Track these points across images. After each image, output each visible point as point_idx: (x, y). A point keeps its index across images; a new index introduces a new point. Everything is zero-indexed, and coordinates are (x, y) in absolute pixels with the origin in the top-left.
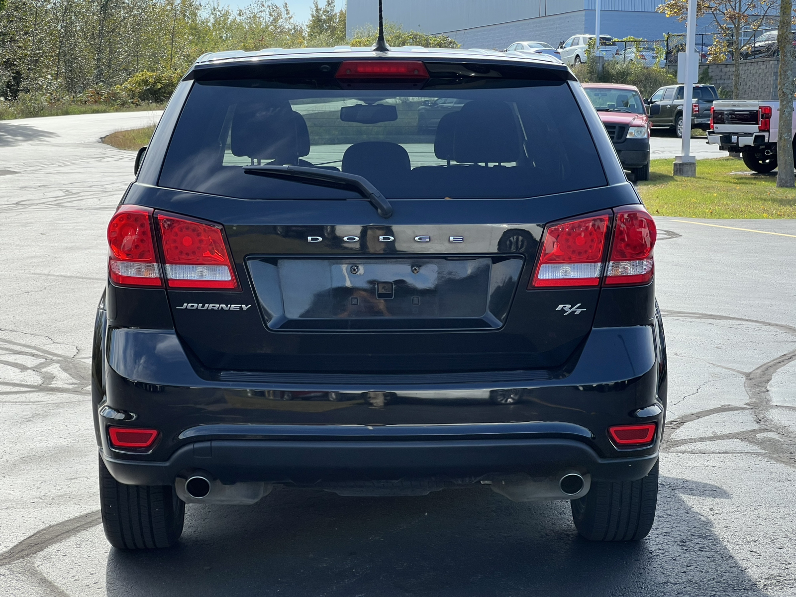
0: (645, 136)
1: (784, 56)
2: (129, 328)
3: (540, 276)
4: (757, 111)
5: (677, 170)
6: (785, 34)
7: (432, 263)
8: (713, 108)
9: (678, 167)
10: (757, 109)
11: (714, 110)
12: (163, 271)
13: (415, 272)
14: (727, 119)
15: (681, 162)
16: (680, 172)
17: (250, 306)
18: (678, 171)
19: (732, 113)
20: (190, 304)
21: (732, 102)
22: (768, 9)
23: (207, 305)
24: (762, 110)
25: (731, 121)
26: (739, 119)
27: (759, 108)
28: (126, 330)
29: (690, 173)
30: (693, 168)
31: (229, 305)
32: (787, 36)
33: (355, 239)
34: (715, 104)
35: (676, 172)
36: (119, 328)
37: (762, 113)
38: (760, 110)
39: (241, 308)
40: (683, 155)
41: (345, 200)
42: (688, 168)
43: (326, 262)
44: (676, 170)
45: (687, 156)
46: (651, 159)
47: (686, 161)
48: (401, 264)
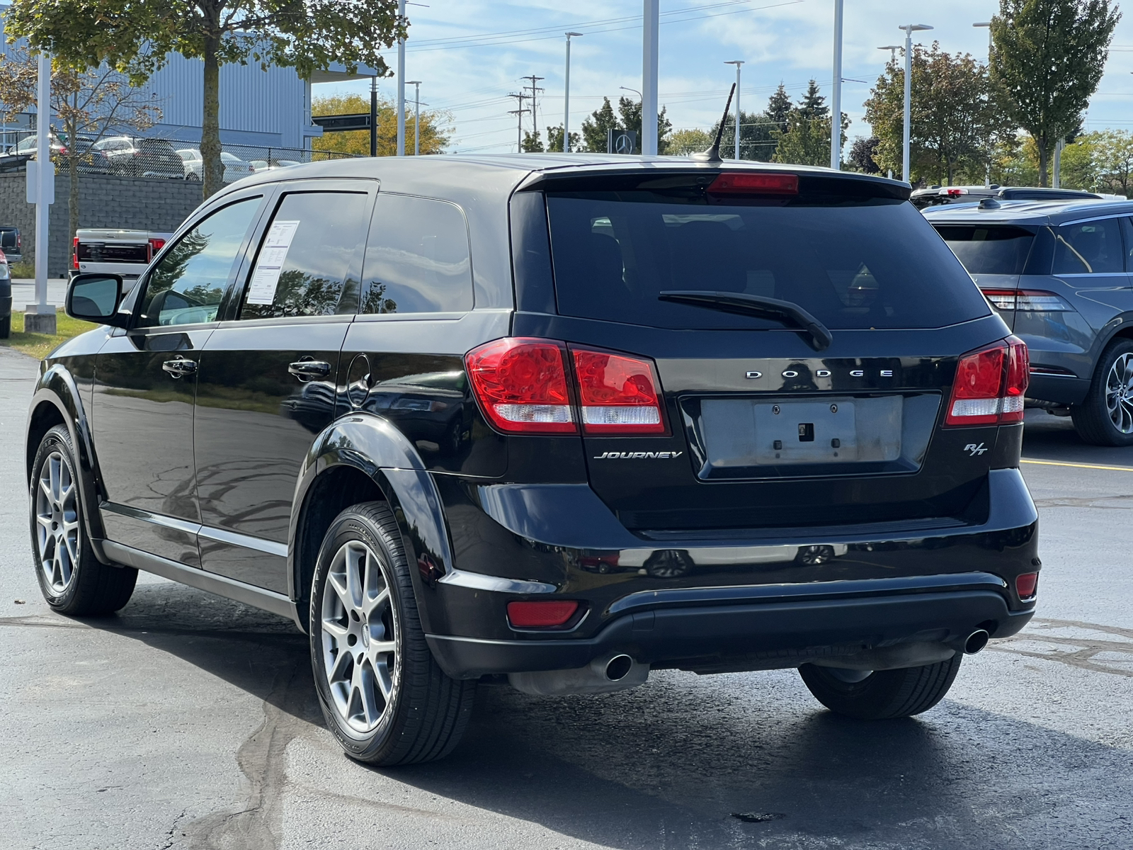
0: (6, 277)
1: (210, 173)
2: (504, 484)
3: (954, 413)
4: (147, 245)
5: (31, 326)
6: (212, 143)
7: (850, 401)
8: (78, 239)
9: (32, 320)
10: (146, 241)
11: (79, 243)
12: (578, 414)
13: (834, 411)
14: (96, 255)
15: (36, 314)
16: (36, 327)
17: (681, 453)
18: (33, 327)
19: (102, 247)
20: (611, 454)
21: (108, 232)
22: (117, 106)
23: (631, 453)
24: (153, 245)
25: (102, 257)
26: (111, 256)
27: (149, 241)
28: (500, 486)
29: (49, 329)
30: (53, 322)
31: (657, 453)
32: (215, 146)
33: (793, 374)
34: (79, 234)
35: (28, 327)
36: (490, 485)
37: (153, 247)
38: (151, 244)
39: (671, 455)
40: (38, 303)
41: (767, 330)
42: (47, 321)
43: (748, 401)
44: (29, 324)
45: (43, 305)
46: (12, 309)
47: (43, 312)
48: (820, 402)
